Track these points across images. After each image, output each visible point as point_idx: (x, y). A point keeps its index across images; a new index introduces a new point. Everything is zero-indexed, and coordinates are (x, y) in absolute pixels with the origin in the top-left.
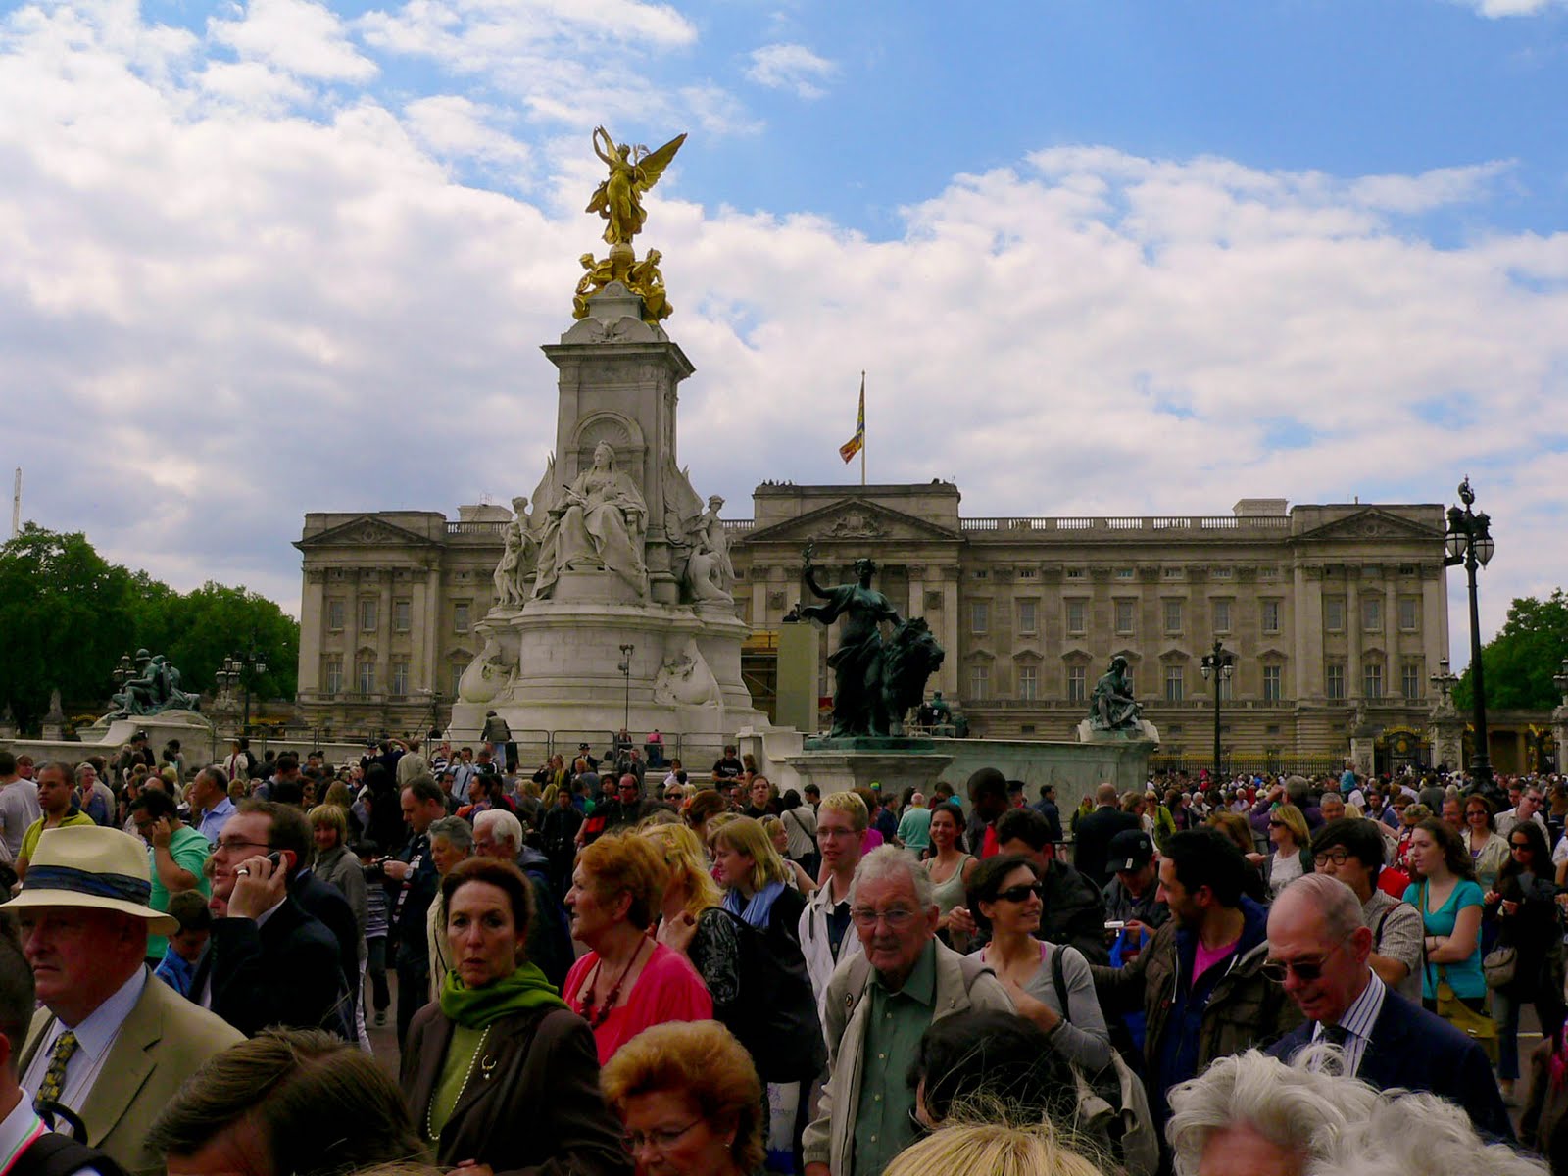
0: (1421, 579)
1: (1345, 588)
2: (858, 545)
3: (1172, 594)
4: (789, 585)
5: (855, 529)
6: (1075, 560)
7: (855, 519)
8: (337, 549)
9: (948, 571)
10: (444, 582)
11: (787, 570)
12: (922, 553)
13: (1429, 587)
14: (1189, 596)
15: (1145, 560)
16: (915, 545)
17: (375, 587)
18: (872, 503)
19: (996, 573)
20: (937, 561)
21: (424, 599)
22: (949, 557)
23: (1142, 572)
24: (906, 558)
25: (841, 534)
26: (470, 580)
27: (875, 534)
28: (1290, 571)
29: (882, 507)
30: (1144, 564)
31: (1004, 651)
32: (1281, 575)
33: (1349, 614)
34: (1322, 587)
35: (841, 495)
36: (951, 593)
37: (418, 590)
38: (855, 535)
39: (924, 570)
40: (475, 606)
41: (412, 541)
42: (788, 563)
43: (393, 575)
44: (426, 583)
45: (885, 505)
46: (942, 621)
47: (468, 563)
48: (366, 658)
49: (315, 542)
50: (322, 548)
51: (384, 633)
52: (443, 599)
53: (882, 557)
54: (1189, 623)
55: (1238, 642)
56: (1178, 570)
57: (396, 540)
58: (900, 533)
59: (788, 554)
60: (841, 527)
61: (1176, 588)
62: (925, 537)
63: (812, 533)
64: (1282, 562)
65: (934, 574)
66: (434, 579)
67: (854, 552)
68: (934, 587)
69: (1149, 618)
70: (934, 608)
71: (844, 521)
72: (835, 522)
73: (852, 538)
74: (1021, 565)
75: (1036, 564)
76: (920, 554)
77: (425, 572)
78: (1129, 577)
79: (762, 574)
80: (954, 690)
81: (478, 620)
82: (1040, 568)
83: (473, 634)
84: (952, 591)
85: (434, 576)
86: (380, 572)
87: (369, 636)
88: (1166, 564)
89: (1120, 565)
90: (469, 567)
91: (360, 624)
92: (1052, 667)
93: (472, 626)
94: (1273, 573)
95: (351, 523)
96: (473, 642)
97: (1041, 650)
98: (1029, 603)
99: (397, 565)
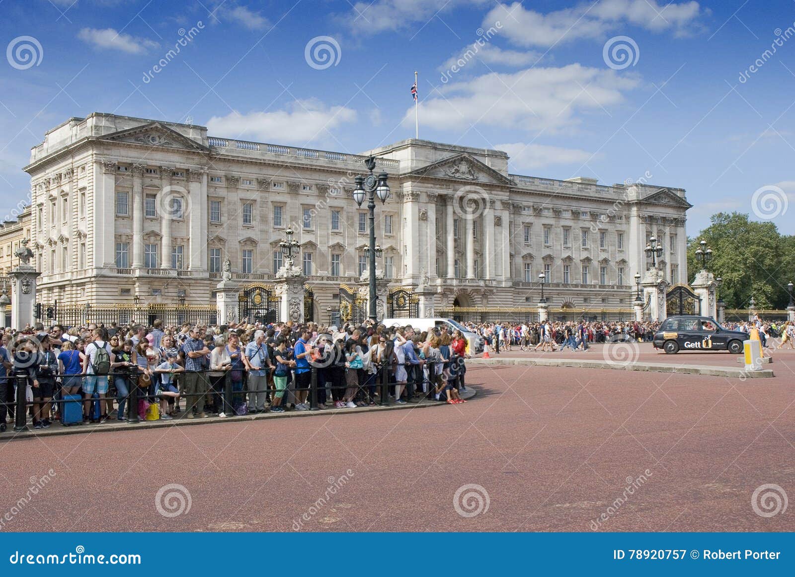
0: (676, 226)
1: (651, 228)
2: (464, 184)
3: (584, 226)
4: (430, 205)
5: (463, 173)
6: (546, 203)
7: (464, 167)
8: (129, 146)
9: (505, 204)
10: (211, 184)
11: (429, 196)
13: (680, 230)
15: (575, 206)
16: (490, 187)
17: (156, 182)
18: (475, 159)
19: (514, 207)
20: (500, 197)
21: (199, 195)
22: (504, 196)
23: (573, 213)
25: (457, 175)
26: (224, 183)
27: (471, 177)
28: (627, 217)
29: (478, 161)
30: (574, 209)
31: (518, 253)
32: (623, 221)
34: (646, 228)
35: (458, 152)
37: (194, 186)
38: (464, 177)
39: (493, 202)
40: (226, 202)
41: (190, 148)
42: (430, 191)
44: (200, 182)
45: (481, 161)
46: (502, 234)
47: (220, 170)
48: (152, 238)
49: (113, 138)
50: (114, 145)
51: (166, 221)
52: (210, 196)
56: (586, 213)
57: (175, 146)
58: (483, 178)
59: (430, 185)
60: (457, 171)
61: (585, 222)
62: (495, 182)
63: (441, 174)
64: (625, 213)
65: (498, 205)
66: (205, 180)
68: (498, 213)
69: (575, 239)
70: (498, 226)
71: (458, 167)
72: (454, 167)
73: (462, 179)
74: (525, 204)
75: (531, 204)
76: (493, 192)
77: (201, 174)
78: (568, 215)
79: (415, 196)
80: (509, 275)
81: (229, 215)
82: (533, 206)
83: (225, 225)
84: (506, 216)
85: (205, 177)
86: (165, 170)
87: (154, 222)
88: (582, 209)
89: (564, 208)
90: (221, 173)
91: (145, 211)
92: (538, 263)
93: (224, 219)
94: (621, 218)
95: (143, 127)
96: (225, 231)
97: (534, 253)
98: (528, 226)
99: (178, 165)
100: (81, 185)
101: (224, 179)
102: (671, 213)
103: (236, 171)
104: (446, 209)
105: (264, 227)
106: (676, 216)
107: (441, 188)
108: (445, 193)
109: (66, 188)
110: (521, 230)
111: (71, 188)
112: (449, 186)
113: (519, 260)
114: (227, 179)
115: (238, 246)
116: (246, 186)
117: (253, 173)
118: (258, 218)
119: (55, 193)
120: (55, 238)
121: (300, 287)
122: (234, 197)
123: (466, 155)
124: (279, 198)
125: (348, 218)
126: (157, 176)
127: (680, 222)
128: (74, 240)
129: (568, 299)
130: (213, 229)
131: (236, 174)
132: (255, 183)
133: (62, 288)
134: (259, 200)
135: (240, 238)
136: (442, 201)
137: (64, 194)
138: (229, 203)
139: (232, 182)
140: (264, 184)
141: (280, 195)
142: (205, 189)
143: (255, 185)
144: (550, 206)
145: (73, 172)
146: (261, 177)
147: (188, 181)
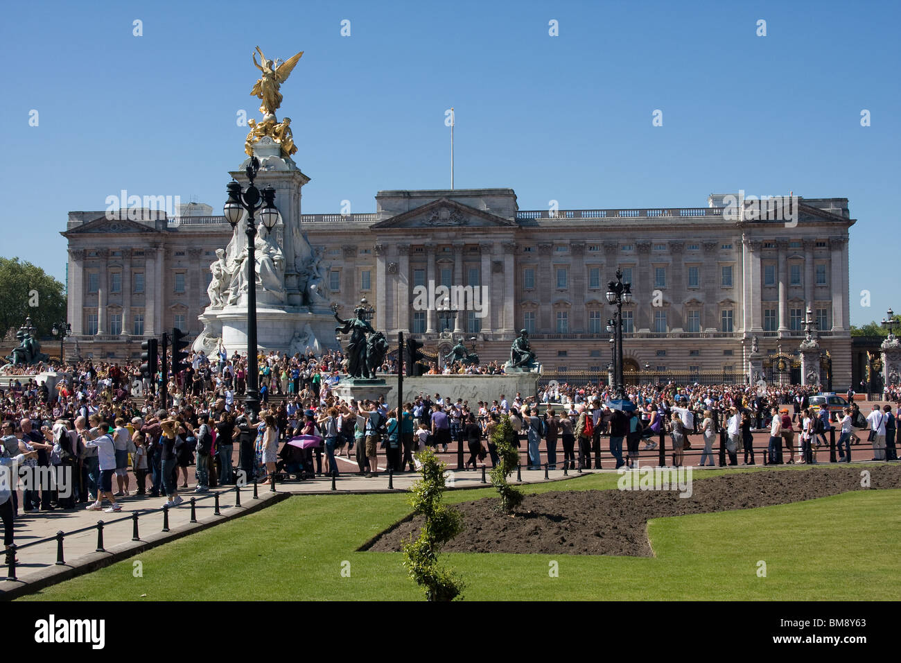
0: (830, 250)
1: (778, 256)
2: (447, 231)
4: (401, 258)
5: (445, 219)
6: (594, 238)
7: (445, 214)
8: (92, 236)
9: (507, 248)
10: (167, 258)
11: (399, 248)
13: (836, 255)
14: (671, 262)
16: (484, 230)
17: (119, 263)
18: (455, 202)
19: (541, 247)
20: (499, 240)
21: (154, 271)
22: (508, 237)
23: (639, 247)
24: (478, 239)
25: (435, 223)
26: (187, 256)
27: (456, 223)
28: (739, 245)
29: (462, 205)
30: (640, 241)
31: (546, 300)
32: (733, 248)
33: (780, 274)
34: (761, 256)
35: (434, 197)
36: (509, 262)
37: (149, 263)
38: (444, 223)
39: (491, 246)
40: (188, 274)
41: (145, 231)
42: (400, 243)
43: (130, 253)
44: (155, 259)
45: (463, 203)
46: (503, 281)
47: (183, 245)
48: (114, 311)
49: (77, 232)
50: (81, 236)
51: (127, 294)
52: (167, 270)
53: (463, 238)
54: (671, 280)
55: (704, 294)
56: (663, 245)
57: (133, 230)
58: (474, 221)
59: (400, 237)
60: (435, 218)
61: (662, 257)
63: (417, 221)
64: (734, 239)
65: (498, 249)
66: (160, 256)
67: (444, 235)
68: (498, 258)
70: (497, 272)
71: (437, 214)
72: (431, 215)
73: (443, 226)
75: (568, 241)
76: (489, 236)
78: (630, 250)
79: (383, 251)
80: (512, 327)
81: (191, 285)
82: (570, 244)
83: (188, 294)
87: (118, 296)
88: (655, 241)
89: (624, 241)
90: (184, 248)
91: (109, 288)
93: (187, 288)
94: (728, 246)
95: (101, 218)
96: (188, 298)
98: (564, 268)
99: (134, 247)
103: (198, 244)
107: (415, 239)
108: (421, 243)
112: (426, 235)
114: (190, 252)
116: (209, 256)
117: (214, 244)
122: (196, 268)
123: (444, 199)
126: (120, 257)
127: (837, 244)
131: (198, 247)
139: (196, 254)
142: (161, 264)
147: (145, 259)
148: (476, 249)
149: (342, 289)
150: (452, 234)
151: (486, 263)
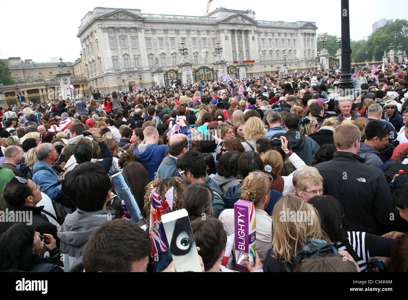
4: (229, 34)
5: (240, 20)
6: (269, 30)
7: (240, 18)
8: (111, 20)
9: (255, 32)
11: (228, 30)
12: (251, 27)
13: (314, 38)
14: (285, 38)
15: (279, 31)
16: (249, 25)
18: (243, 14)
19: (258, 33)
22: (254, 28)
24: (248, 28)
26: (150, 32)
27: (243, 22)
28: (297, 34)
29: (245, 15)
30: (279, 32)
32: (295, 35)
33: (306, 42)
34: (304, 37)
37: (139, 34)
38: (240, 22)
39: (251, 31)
40: (152, 39)
42: (228, 28)
44: (141, 32)
46: (255, 43)
47: (148, 26)
48: (126, 56)
49: (105, 17)
50: (106, 20)
51: (131, 49)
57: (130, 18)
58: (247, 22)
59: (228, 26)
60: (237, 20)
61: (283, 37)
62: (252, 23)
63: (231, 21)
64: (296, 32)
65: (253, 32)
67: (239, 26)
68: (253, 35)
69: (280, 43)
70: (253, 40)
71: (238, 18)
72: (236, 18)
74: (262, 31)
75: (264, 31)
77: (141, 29)
78: (277, 35)
79: (223, 31)
80: (259, 58)
81: (154, 44)
83: (153, 48)
84: (256, 36)
85: (143, 30)
86: (127, 28)
87: (126, 50)
88: (282, 32)
89: (275, 32)
90: (149, 28)
92: (268, 53)
93: (152, 46)
94: (294, 34)
95: (116, 11)
96: (153, 51)
97: (266, 50)
98: (263, 39)
99: (131, 26)
100: (96, 39)
101: (150, 30)
102: (311, 31)
103: (155, 27)
104: (234, 35)
105: (167, 48)
106: (313, 32)
107: (232, 27)
108: (234, 29)
109: (91, 41)
110: (261, 41)
111: (93, 40)
112: (235, 26)
113: (261, 52)
114: (152, 30)
115: (159, 56)
116: (159, 32)
117: (161, 26)
118: (165, 44)
119: (88, 43)
120: (91, 61)
121: (190, 68)
122: (155, 37)
123: (240, 13)
124: (172, 36)
125: (199, 41)
126: (124, 31)
127: (314, 35)
128: (97, 61)
129: (278, 65)
130: (149, 50)
131: (155, 28)
132: (162, 31)
133: (96, 79)
134: (164, 37)
135: (159, 53)
136: (233, 31)
137: (91, 43)
138: (154, 40)
139: (154, 31)
140: (166, 31)
141: (172, 34)
142: (143, 35)
143: (162, 32)
144: (271, 31)
145: (92, 34)
146: (164, 28)
147: (136, 32)
148: (247, 32)
149: (207, 46)
150: (242, 26)
151: (250, 36)
